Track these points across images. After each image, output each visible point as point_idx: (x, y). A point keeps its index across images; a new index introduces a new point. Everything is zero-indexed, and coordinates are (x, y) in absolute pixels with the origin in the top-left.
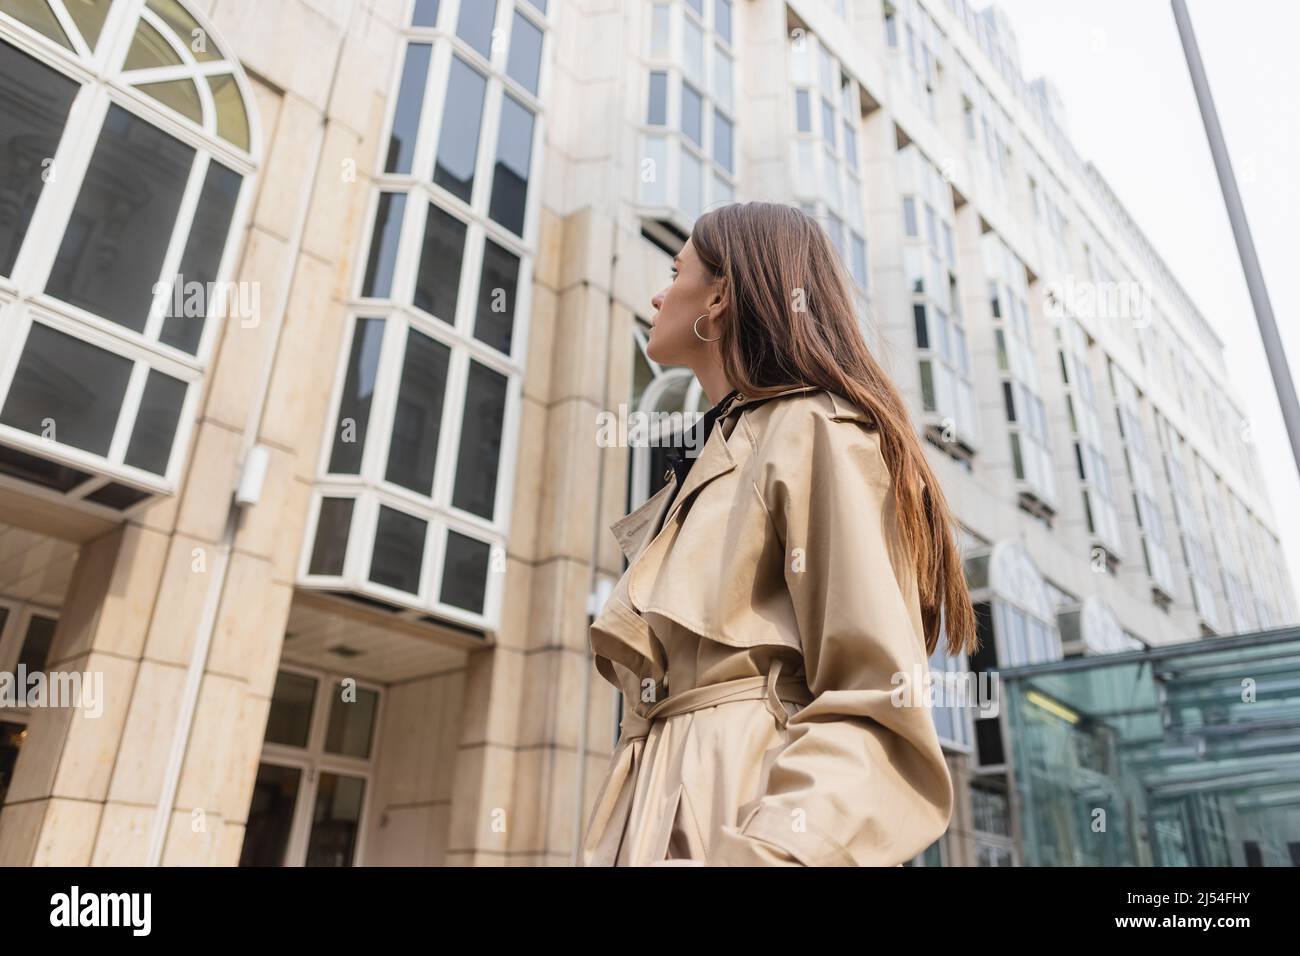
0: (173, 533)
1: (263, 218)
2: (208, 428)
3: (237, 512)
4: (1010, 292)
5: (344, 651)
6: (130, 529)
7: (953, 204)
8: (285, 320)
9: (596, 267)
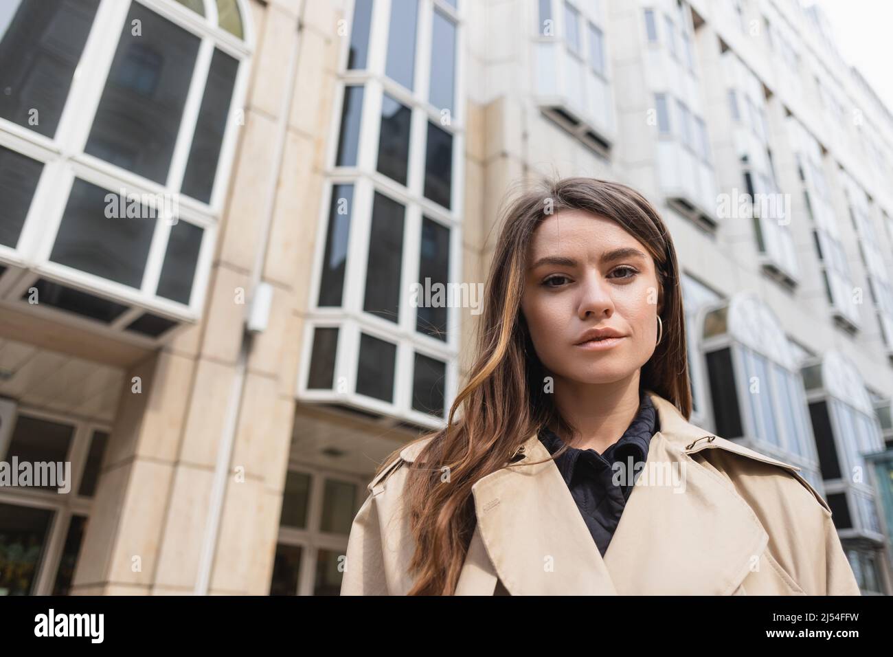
0: (198, 357)
1: (257, 101)
2: (223, 271)
3: (248, 338)
4: (810, 160)
5: (332, 452)
6: (163, 355)
7: (765, 95)
8: (278, 184)
9: (511, 142)
